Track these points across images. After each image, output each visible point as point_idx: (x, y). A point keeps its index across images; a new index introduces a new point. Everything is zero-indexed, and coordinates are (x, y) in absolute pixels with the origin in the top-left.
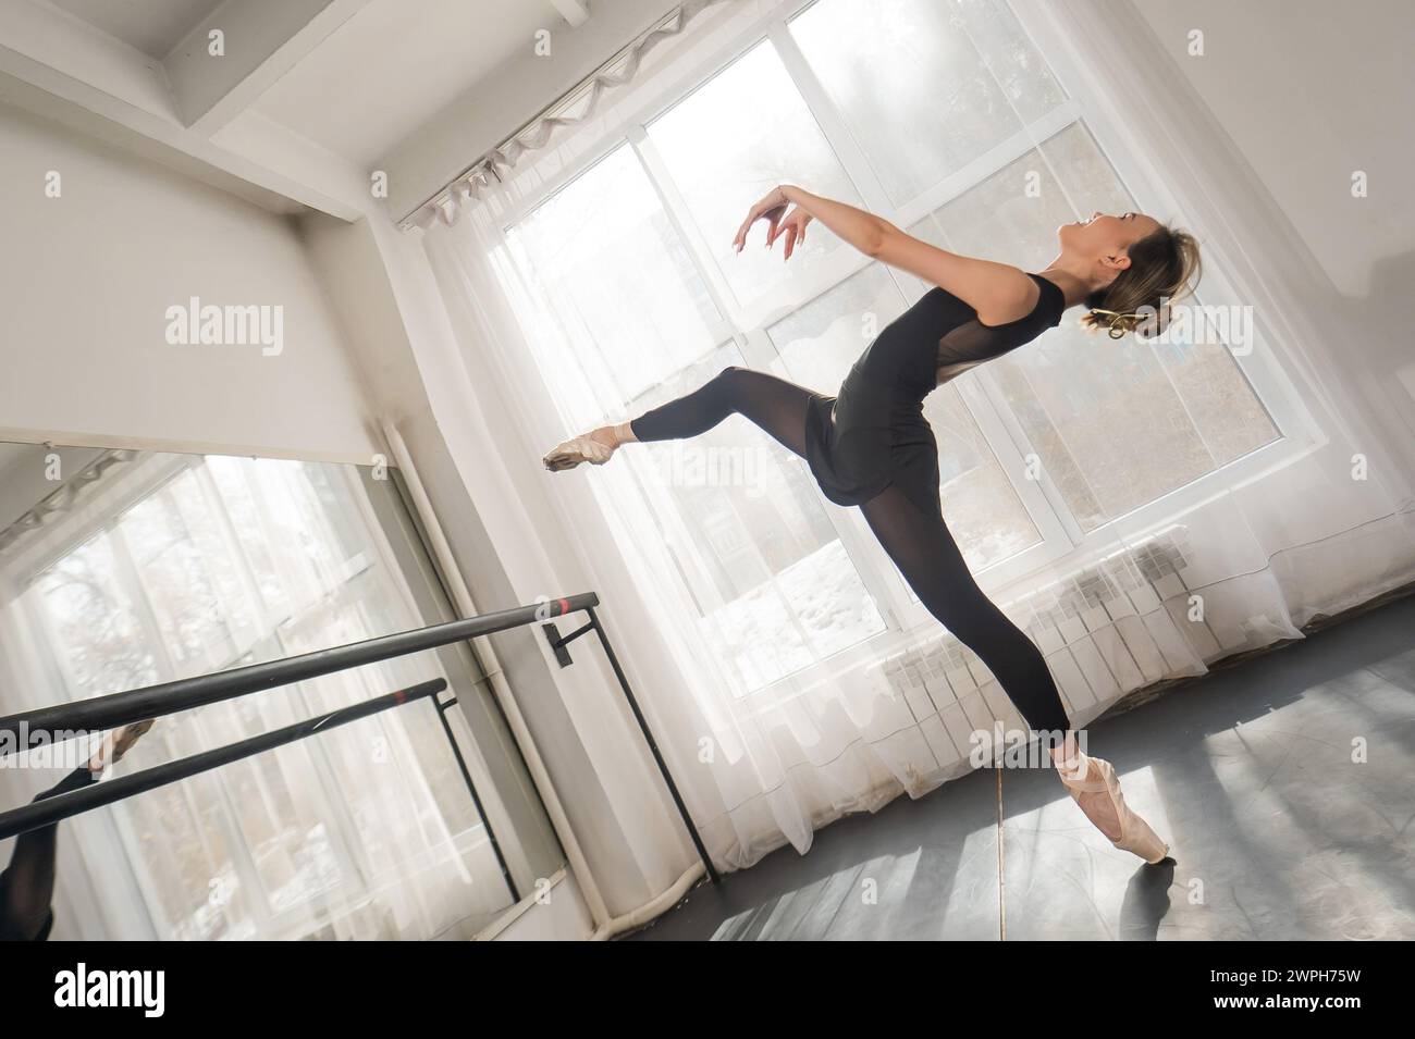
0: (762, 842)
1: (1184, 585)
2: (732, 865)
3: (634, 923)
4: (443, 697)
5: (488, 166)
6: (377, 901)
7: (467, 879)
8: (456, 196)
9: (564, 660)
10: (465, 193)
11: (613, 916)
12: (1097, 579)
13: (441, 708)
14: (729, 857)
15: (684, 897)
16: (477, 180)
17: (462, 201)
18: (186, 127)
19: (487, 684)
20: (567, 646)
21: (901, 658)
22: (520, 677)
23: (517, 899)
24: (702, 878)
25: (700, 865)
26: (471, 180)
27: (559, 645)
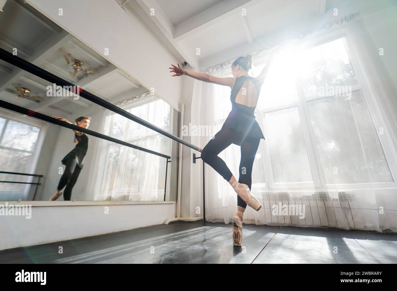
0: (218, 219)
1: (349, 206)
2: (209, 221)
3: (184, 220)
4: (169, 160)
5: (221, 65)
6: (139, 195)
7: (157, 197)
8: (213, 69)
9: (194, 162)
10: (215, 69)
11: (181, 217)
12: (325, 195)
13: (168, 162)
14: (209, 218)
15: (196, 221)
16: (218, 67)
17: (214, 70)
18: (174, 38)
19: (178, 159)
20: (196, 159)
21: (266, 193)
22: (185, 161)
23: (164, 200)
24: (201, 220)
25: (203, 217)
26: (217, 67)
27: (195, 158)
